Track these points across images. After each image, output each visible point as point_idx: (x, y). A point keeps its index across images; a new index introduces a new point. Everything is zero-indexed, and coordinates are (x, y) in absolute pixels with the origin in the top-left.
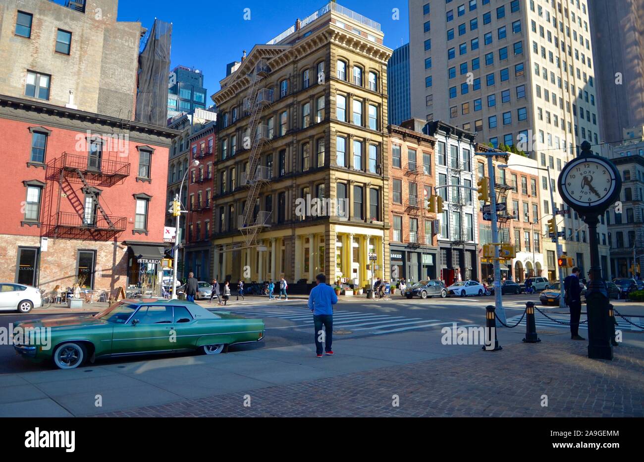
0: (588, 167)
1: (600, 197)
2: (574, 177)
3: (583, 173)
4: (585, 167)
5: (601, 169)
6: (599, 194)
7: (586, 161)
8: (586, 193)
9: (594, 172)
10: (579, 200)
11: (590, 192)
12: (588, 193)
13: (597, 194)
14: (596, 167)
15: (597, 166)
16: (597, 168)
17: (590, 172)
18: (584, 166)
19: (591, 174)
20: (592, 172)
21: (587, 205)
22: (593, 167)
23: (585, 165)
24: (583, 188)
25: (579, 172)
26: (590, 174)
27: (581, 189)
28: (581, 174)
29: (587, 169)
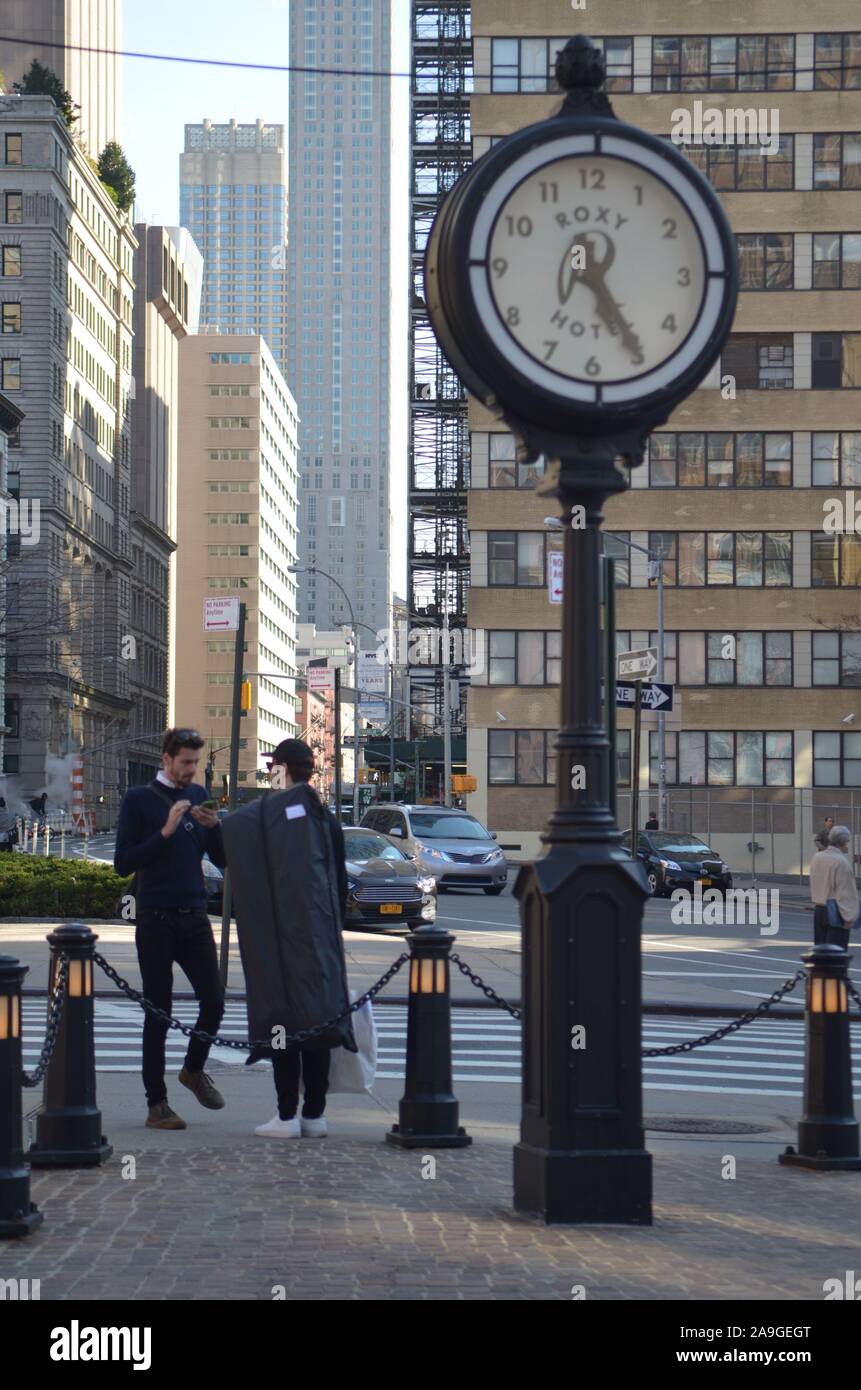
0: (598, 186)
1: (640, 360)
2: (523, 226)
3: (570, 217)
4: (584, 185)
5: (657, 206)
6: (642, 341)
7: (597, 152)
8: (577, 330)
9: (621, 221)
10: (541, 356)
11: (596, 327)
12: (589, 332)
13: (631, 343)
14: (634, 194)
15: (639, 189)
16: (640, 201)
17: (603, 215)
18: (578, 177)
19: (609, 229)
20: (612, 218)
21: (586, 394)
22: (617, 193)
23: (583, 173)
24: (564, 298)
25: (551, 208)
26: (600, 225)
27: (555, 305)
28: (562, 220)
29: (593, 200)
